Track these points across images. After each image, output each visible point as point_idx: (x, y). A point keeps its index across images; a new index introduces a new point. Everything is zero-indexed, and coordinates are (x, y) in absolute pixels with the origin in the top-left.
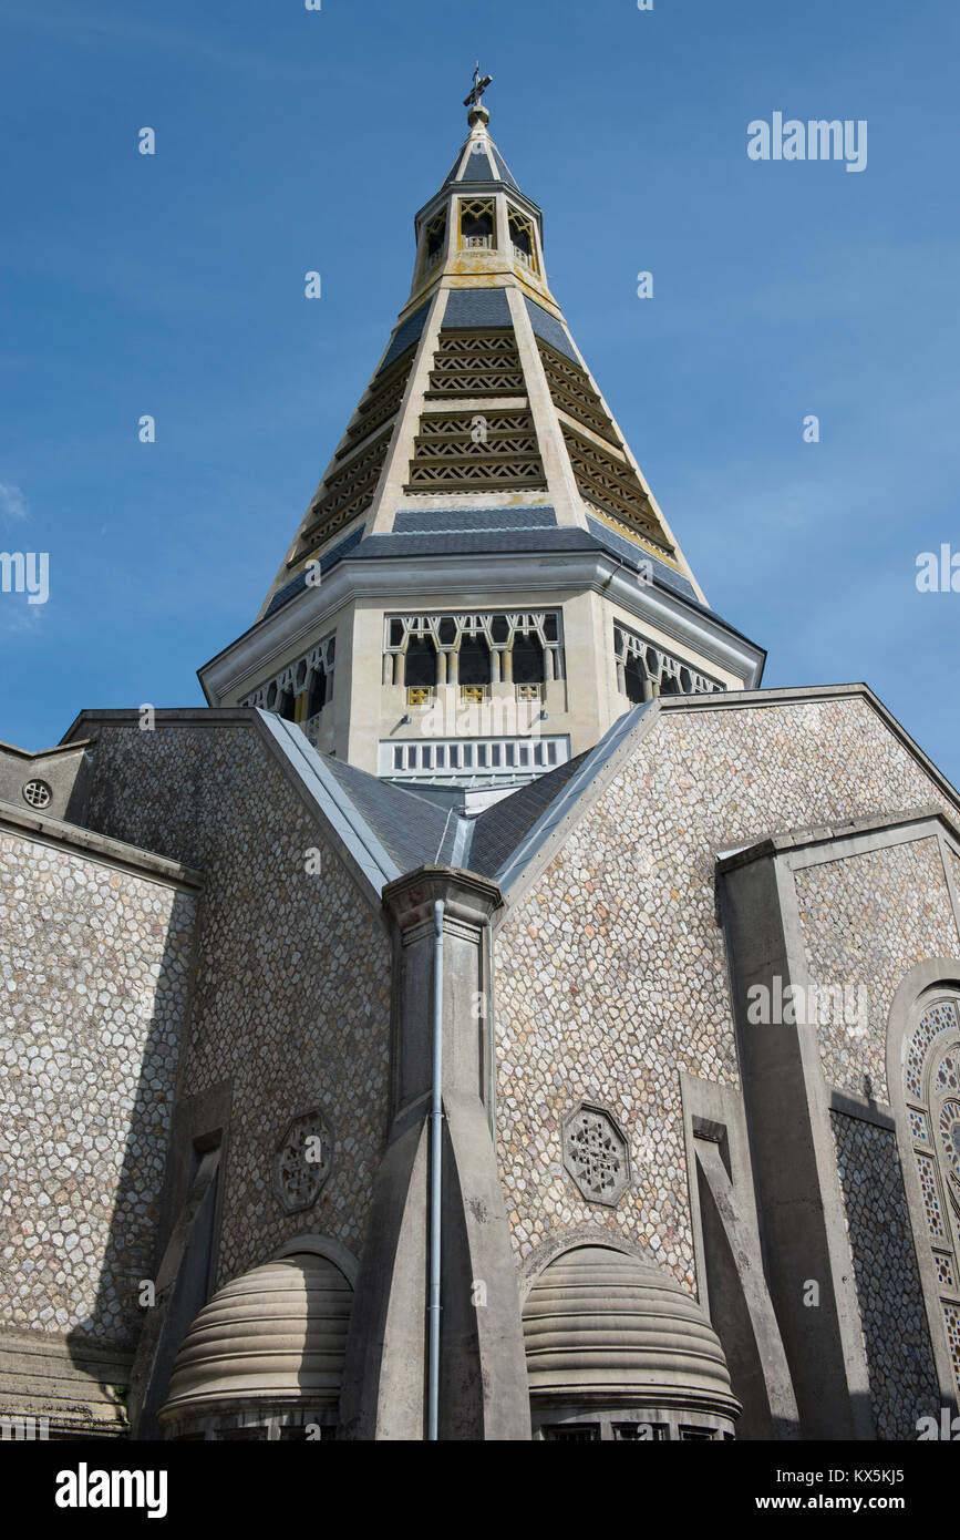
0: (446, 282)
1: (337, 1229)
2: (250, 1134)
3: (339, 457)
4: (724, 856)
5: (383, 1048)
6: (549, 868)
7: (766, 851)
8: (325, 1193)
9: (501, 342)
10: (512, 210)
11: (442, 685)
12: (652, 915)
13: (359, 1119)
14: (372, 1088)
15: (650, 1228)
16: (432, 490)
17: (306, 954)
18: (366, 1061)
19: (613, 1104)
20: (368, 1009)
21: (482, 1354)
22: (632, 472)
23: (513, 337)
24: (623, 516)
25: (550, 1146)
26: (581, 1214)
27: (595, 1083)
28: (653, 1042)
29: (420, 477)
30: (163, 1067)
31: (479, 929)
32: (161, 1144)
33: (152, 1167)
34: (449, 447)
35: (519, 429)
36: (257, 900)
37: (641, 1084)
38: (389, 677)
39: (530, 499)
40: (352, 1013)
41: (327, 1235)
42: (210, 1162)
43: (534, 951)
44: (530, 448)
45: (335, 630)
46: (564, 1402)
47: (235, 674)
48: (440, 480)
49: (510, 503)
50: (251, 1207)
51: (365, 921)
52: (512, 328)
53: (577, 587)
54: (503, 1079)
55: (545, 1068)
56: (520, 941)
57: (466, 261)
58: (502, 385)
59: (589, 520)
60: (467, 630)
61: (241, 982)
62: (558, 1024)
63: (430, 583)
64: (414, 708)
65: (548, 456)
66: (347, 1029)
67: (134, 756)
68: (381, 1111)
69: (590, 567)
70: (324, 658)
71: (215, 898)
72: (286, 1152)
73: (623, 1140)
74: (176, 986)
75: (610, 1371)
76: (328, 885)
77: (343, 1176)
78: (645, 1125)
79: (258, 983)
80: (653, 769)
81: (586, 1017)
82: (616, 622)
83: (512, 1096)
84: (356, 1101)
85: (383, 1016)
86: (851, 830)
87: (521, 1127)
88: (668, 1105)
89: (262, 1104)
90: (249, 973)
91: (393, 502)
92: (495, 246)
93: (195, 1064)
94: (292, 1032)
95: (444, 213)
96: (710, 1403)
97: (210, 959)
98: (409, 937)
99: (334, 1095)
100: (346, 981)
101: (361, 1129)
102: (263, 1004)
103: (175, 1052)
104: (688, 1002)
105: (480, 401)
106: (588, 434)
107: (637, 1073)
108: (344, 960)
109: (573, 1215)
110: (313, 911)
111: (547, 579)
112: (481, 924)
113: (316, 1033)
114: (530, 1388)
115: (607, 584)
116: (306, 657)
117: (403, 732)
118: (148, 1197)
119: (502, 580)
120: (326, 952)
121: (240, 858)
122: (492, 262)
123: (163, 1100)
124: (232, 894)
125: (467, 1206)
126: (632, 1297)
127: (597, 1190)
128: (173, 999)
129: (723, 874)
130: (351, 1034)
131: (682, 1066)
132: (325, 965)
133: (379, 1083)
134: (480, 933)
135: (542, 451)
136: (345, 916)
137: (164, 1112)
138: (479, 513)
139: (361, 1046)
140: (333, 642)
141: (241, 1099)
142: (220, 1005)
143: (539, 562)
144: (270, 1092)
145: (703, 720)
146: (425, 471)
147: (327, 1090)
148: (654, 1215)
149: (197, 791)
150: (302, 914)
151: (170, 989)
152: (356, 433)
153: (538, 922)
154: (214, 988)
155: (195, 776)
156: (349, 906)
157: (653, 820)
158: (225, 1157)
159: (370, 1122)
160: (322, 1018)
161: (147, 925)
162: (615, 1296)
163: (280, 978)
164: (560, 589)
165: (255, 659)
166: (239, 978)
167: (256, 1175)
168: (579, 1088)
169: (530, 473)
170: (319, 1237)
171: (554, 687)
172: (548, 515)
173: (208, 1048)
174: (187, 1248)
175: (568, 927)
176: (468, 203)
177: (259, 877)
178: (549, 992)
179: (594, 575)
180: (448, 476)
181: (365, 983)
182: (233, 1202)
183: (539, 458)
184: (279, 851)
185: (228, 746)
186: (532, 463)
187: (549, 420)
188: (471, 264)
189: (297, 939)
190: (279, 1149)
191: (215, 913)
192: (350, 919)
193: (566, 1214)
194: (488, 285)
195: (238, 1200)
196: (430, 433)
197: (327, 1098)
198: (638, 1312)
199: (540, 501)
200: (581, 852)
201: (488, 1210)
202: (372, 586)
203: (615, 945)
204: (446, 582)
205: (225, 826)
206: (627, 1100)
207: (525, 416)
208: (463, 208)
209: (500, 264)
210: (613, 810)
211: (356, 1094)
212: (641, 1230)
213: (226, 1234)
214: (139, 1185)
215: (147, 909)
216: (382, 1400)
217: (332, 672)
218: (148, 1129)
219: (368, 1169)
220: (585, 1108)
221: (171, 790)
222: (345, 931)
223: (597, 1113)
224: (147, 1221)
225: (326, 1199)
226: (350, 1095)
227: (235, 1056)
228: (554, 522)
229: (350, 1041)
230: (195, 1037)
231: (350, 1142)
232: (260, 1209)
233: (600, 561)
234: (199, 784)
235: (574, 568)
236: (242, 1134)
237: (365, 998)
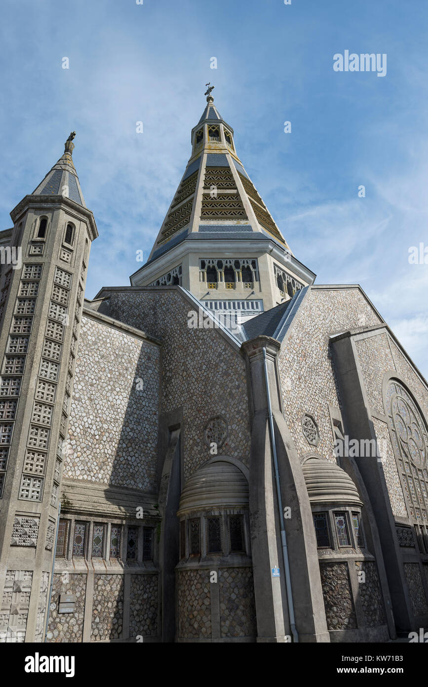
0: (206, 151)
1: (232, 454)
2: (192, 424)
3: (172, 207)
4: (332, 337)
5: (244, 395)
6: (289, 339)
7: (348, 335)
8: (226, 442)
9: (226, 172)
10: (225, 129)
11: (219, 282)
12: (316, 355)
13: (238, 419)
14: (242, 408)
15: (326, 453)
16: (210, 218)
17: (208, 366)
18: (238, 400)
19: (313, 414)
20: (237, 383)
21: (297, 490)
22: (269, 216)
23: (230, 170)
24: (270, 231)
25: (299, 427)
26: (309, 448)
27: (308, 408)
28: (320, 395)
29: (205, 214)
30: (154, 403)
31: (274, 357)
32: (156, 428)
33: (154, 435)
34: (213, 205)
35: (235, 200)
36: (185, 349)
37: (319, 408)
38: (202, 279)
39: (243, 223)
40: (230, 385)
41: (229, 456)
42: (176, 434)
43: (288, 365)
44: (240, 206)
45: (182, 263)
46: (317, 505)
47: (143, 278)
48: (211, 215)
49: (236, 224)
50: (195, 448)
51: (232, 354)
52: (229, 167)
53: (262, 252)
54: (285, 406)
55: (295, 402)
56: (284, 362)
57: (211, 145)
58: (228, 185)
59: (263, 231)
60: (226, 265)
61: (182, 375)
62: (296, 388)
63: (214, 249)
64: (211, 290)
65: (247, 209)
66: (229, 390)
67: (126, 302)
68: (246, 416)
69: (267, 245)
70: (177, 272)
71: (167, 348)
72: (208, 430)
73: (316, 426)
74: (156, 377)
75: (330, 495)
76: (215, 343)
77: (232, 437)
78: (321, 421)
79: (189, 376)
80: (311, 308)
81: (303, 387)
82: (274, 264)
83: (288, 411)
84: (235, 413)
85: (244, 386)
86: (366, 330)
87: (291, 420)
88: (326, 415)
89: (196, 415)
90: (185, 373)
91: (197, 223)
92: (220, 141)
93: (166, 403)
94: (206, 391)
95: (203, 129)
96: (356, 504)
97: (167, 368)
98: (252, 359)
99: (226, 411)
100: (226, 374)
101: (238, 421)
102: (192, 382)
103: (157, 398)
104: (327, 383)
105: (222, 190)
106: (256, 202)
107: (318, 405)
108: (225, 367)
109: (307, 448)
110: (210, 351)
111: (253, 248)
112: (275, 355)
113: (216, 391)
114: (310, 501)
115: (271, 251)
116: (170, 272)
117: (207, 297)
118: (154, 445)
119: (238, 249)
120: (217, 365)
121: (176, 335)
122: (220, 146)
123: (155, 414)
124: (174, 347)
125: (285, 445)
126: (333, 473)
127: (312, 441)
128: (156, 381)
129: (332, 343)
130: (231, 392)
131: (328, 402)
132: (217, 369)
133: (244, 407)
134: (275, 359)
135: (245, 207)
136: (224, 353)
137: (155, 418)
138: (226, 226)
139: (235, 395)
140: (180, 268)
141: (187, 414)
142: (174, 383)
143: (250, 243)
144: (199, 411)
146: (206, 212)
147: (223, 410)
148: (326, 448)
149: (155, 313)
150: (205, 353)
151: (154, 378)
153: (288, 356)
154: (170, 378)
155: (154, 308)
156: (225, 350)
157: (313, 325)
158: (183, 430)
159: (242, 419)
160: (218, 387)
161: (146, 357)
162: (328, 473)
163: (198, 374)
164: (256, 252)
165: (151, 273)
166: (181, 374)
167: (196, 437)
168: (304, 409)
169: (241, 214)
170: (225, 456)
171: (256, 284)
172: (249, 228)
173: (171, 397)
174: (173, 461)
175: (295, 357)
176: (210, 126)
177: (185, 341)
178: (293, 378)
179: (268, 248)
180: (214, 214)
181: (234, 374)
182: (188, 446)
183: (244, 209)
184: (193, 332)
185: (167, 298)
186: (242, 211)
187: (245, 197)
188: (213, 146)
189: (204, 361)
190: (205, 428)
191: (168, 353)
192: (225, 354)
193: (305, 448)
194: (220, 153)
195: (190, 445)
196: (206, 200)
197: (223, 412)
198: (329, 477)
199: (246, 223)
200: (296, 334)
201: (290, 446)
202: (195, 249)
203: (308, 364)
204: (219, 249)
205: (169, 325)
206: (316, 413)
207: (237, 195)
208: (209, 128)
209: (223, 147)
210: (302, 321)
211: (235, 411)
212: (324, 453)
213: (186, 456)
214: (151, 441)
215: (146, 351)
216: (266, 505)
217: (181, 277)
218: (152, 424)
219: (243, 434)
220: (306, 415)
221: (144, 313)
222: (224, 358)
223: (309, 417)
224: (154, 453)
225: (226, 444)
226: (233, 411)
227: (182, 399)
228: (252, 230)
229: (230, 394)
230: (165, 394)
231: (234, 426)
232: (199, 448)
233: (270, 243)
234: (156, 311)
235: (261, 245)
236: (189, 424)
237: (235, 380)
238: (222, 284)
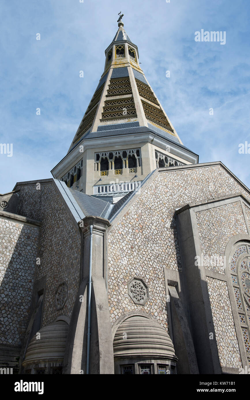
0: (112, 67)
1: (68, 314)
2: (50, 290)
3: (86, 114)
4: (177, 209)
5: (79, 265)
6: (125, 215)
7: (187, 207)
8: (66, 304)
9: (126, 81)
10: (129, 47)
11: (110, 170)
12: (156, 226)
13: (73, 284)
14: (77, 276)
15: (154, 311)
16: (107, 120)
17: (63, 242)
18: (75, 269)
19: (144, 277)
20: (76, 255)
21: (100, 346)
22: (162, 111)
23: (129, 79)
24: (159, 123)
25: (124, 290)
26: (134, 307)
27: (138, 272)
28: (156, 260)
29: (105, 117)
30: (30, 273)
31: (103, 232)
32: (30, 293)
33: (28, 299)
34: (112, 109)
35: (131, 102)
36: (53, 228)
37: (152, 272)
38: (96, 169)
39: (132, 120)
40: (73, 256)
41: (66, 315)
42: (42, 297)
43: (120, 237)
44: (133, 107)
45: (82, 158)
46: (125, 358)
47: (60, 171)
48: (110, 117)
49: (128, 122)
50: (50, 309)
51: (76, 232)
52: (129, 77)
53: (145, 142)
54: (111, 272)
55: (123, 268)
56: (116, 235)
57: (117, 61)
58: (126, 92)
59: (148, 124)
60: (116, 155)
61: (49, 250)
62: (127, 256)
63: (106, 144)
64: (103, 177)
65: (137, 109)
66: (71, 260)
67: (28, 193)
68: (78, 282)
69: (148, 136)
70: (80, 165)
71: (44, 228)
72: (58, 294)
73: (146, 287)
74: (34, 252)
75: (137, 349)
76: (68, 223)
77: (70, 300)
78: (153, 283)
79: (52, 250)
80: (156, 187)
81: (135, 254)
82: (156, 150)
83: (113, 276)
84: (73, 280)
85: (79, 256)
86: (213, 200)
87: (116, 284)
88: (160, 277)
89: (53, 281)
90: (51, 247)
91: (97, 123)
92: (125, 57)
93: (39, 272)
94: (59, 262)
95: (112, 49)
96: (166, 357)
97: (42, 244)
98: (85, 235)
99: (68, 278)
100: (71, 248)
101: (74, 287)
102: (53, 255)
103: (34, 269)
104: (167, 249)
105: (120, 96)
106: (149, 102)
107: (151, 269)
108: (71, 243)
109: (131, 308)
110: (65, 230)
111: (136, 140)
112: (104, 231)
113: (65, 262)
114: (114, 355)
115: (152, 140)
116: (76, 165)
117: (100, 183)
118: (27, 307)
119: (125, 142)
120: (67, 241)
121: (49, 217)
122: (124, 61)
123: (31, 282)
124: (47, 227)
125: (97, 306)
126: (145, 329)
127: (139, 300)
128: (33, 255)
129: (177, 214)
130: (72, 262)
131: (164, 266)
132: (67, 244)
133: (78, 274)
134: (104, 233)
135: (136, 108)
136: (71, 231)
137: (31, 285)
138: (119, 125)
139: (74, 265)
140: (82, 161)
141: (48, 281)
142: (44, 256)
143: (134, 136)
144: (54, 278)
145: (172, 174)
146: (106, 115)
147: (67, 277)
148: (155, 307)
149: (41, 201)
150: (62, 231)
151: (32, 253)
152: (90, 107)
153: (121, 230)
154: (43, 252)
155: (40, 197)
156: (72, 228)
157: (156, 201)
158: (44, 296)
159: (76, 285)
160: (66, 258)
161: (26, 236)
162: (140, 329)
163: (57, 248)
164: (140, 143)
165: (64, 167)
166: (48, 249)
167: (51, 300)
168: (133, 273)
169: (133, 113)
170: (64, 316)
171: (139, 168)
172: (137, 124)
173: (41, 268)
174: (34, 320)
175: (130, 230)
176: (118, 46)
177: (53, 222)
178: (124, 248)
179: (148, 138)
180: (112, 116)
181: (75, 248)
182: (46, 308)
183: (135, 109)
184: (58, 215)
185: (47, 189)
186: (134, 111)
187: (138, 99)
188: (118, 62)
189: (61, 238)
190: (56, 293)
191: (43, 232)
192: (73, 231)
193: (129, 307)
194: (123, 66)
195: (47, 307)
196: (108, 106)
197: (67, 279)
198: (146, 333)
199: (135, 120)
200: (134, 211)
201: (103, 307)
202: (91, 145)
203: (144, 235)
204: (110, 143)
205: (46, 210)
206: (148, 276)
207: (132, 99)
208: (117, 48)
209: (127, 61)
210: (144, 199)
211: (73, 278)
212: (152, 311)
213: (44, 316)
214: (24, 304)
215: (26, 232)
216: (73, 359)
217: (82, 169)
218: (27, 290)
219: (75, 298)
220: (135, 279)
221: (35, 201)
222: (72, 235)
223: (139, 280)
224: (27, 314)
225: (66, 306)
226: (72, 278)
227: (47, 269)
228: (139, 125)
229: (72, 264)
231: (71, 290)
232: (52, 309)
233: (150, 134)
234: (41, 199)
235: (143, 137)
236: (48, 290)
237: (75, 252)
238: (112, 171)
